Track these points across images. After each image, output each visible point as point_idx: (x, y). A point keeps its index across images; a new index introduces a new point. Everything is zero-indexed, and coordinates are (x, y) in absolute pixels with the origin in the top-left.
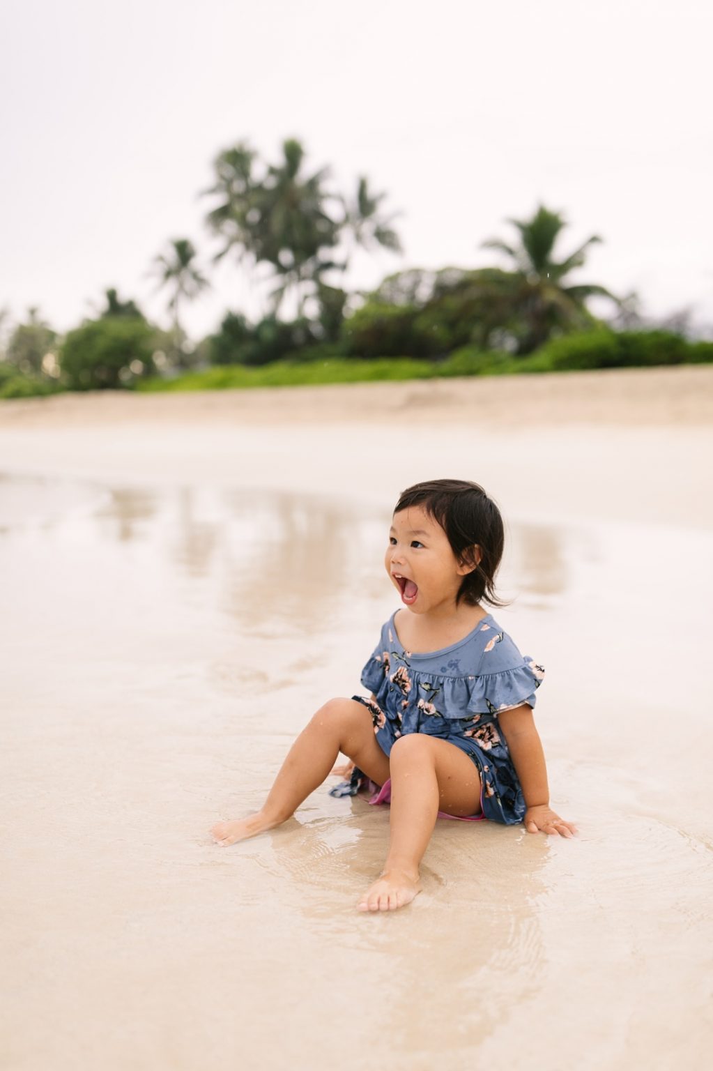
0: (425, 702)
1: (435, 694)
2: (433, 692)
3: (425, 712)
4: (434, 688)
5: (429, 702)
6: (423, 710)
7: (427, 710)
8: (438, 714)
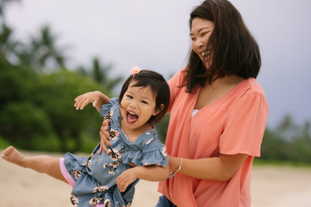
0: (118, 152)
1: (124, 152)
2: (124, 150)
3: (116, 156)
4: (125, 149)
5: (120, 153)
6: (115, 154)
7: (117, 155)
8: (121, 160)
